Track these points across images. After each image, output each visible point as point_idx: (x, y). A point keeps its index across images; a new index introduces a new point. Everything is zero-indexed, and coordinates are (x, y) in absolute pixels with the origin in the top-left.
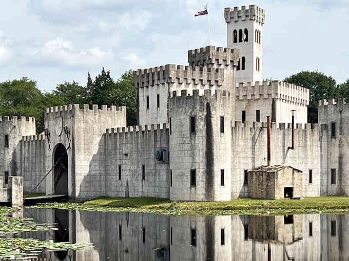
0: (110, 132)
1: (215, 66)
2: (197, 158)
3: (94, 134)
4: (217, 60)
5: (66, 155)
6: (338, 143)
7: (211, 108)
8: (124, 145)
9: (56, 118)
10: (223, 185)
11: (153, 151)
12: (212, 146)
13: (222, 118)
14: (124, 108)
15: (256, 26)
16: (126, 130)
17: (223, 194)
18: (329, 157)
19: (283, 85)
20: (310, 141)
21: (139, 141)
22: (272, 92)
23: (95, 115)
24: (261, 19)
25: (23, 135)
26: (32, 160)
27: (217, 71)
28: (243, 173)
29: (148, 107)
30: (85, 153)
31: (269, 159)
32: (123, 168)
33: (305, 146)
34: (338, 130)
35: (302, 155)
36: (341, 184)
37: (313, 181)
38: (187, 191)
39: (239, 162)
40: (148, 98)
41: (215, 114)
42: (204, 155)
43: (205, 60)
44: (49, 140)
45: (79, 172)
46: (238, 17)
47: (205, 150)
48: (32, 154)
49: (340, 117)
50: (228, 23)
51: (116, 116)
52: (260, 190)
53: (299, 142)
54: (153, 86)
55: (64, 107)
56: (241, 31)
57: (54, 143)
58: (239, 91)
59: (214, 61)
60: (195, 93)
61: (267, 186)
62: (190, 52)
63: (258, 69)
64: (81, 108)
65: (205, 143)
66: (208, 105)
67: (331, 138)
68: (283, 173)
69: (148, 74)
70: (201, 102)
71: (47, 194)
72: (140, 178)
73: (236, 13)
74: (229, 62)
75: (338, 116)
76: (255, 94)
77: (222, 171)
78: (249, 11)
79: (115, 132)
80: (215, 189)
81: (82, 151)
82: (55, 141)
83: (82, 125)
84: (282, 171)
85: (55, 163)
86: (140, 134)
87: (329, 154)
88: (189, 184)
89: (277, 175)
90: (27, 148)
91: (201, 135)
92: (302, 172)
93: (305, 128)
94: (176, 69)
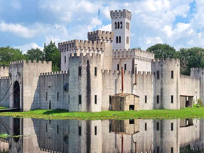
0: (42, 75)
1: (101, 41)
2: (82, 89)
3: (34, 76)
4: (102, 38)
5: (19, 87)
6: (160, 82)
7: (90, 62)
8: (49, 82)
9: (15, 67)
10: (96, 103)
11: (62, 85)
12: (90, 83)
13: (96, 68)
14: (51, 62)
15: (126, 20)
16: (53, 74)
17: (96, 108)
18: (156, 89)
19: (139, 51)
20: (146, 81)
21: (56, 80)
22: (133, 54)
23: (34, 66)
24: (129, 17)
25: (1, 76)
26: (6, 89)
27: (102, 43)
28: (108, 97)
29: (65, 62)
30: (29, 85)
31: (122, 90)
32: (48, 94)
33: (143, 83)
34: (160, 75)
35: (141, 88)
36: (162, 103)
37: (147, 102)
38: (76, 107)
39: (107, 91)
40: (65, 57)
41: (92, 66)
42: (86, 87)
43: (96, 38)
44: (11, 79)
45: (25, 96)
46: (117, 16)
47: (86, 84)
48: (6, 86)
49: (161, 68)
50: (112, 18)
51: (46, 66)
52: (117, 106)
53: (140, 81)
54: (68, 50)
55: (18, 62)
56: (118, 23)
57: (14, 80)
58: (115, 54)
59: (100, 38)
60: (81, 55)
61: (120, 104)
62: (89, 33)
63: (128, 42)
64: (27, 62)
65: (86, 81)
66: (88, 61)
67: (157, 79)
68: (129, 97)
69: (65, 45)
70: (84, 60)
71: (10, 107)
72: (56, 99)
73: (116, 13)
74: (108, 39)
75: (160, 68)
76: (124, 55)
77: (96, 96)
78: (123, 12)
79: (45, 75)
80: (92, 106)
81: (27, 85)
82: (14, 79)
83: (27, 71)
84: (128, 96)
85: (14, 90)
86: (56, 76)
87: (156, 87)
88: (78, 103)
89: (125, 98)
90: (3, 83)
91: (84, 77)
92: (139, 97)
93: (143, 74)
94: (79, 42)
